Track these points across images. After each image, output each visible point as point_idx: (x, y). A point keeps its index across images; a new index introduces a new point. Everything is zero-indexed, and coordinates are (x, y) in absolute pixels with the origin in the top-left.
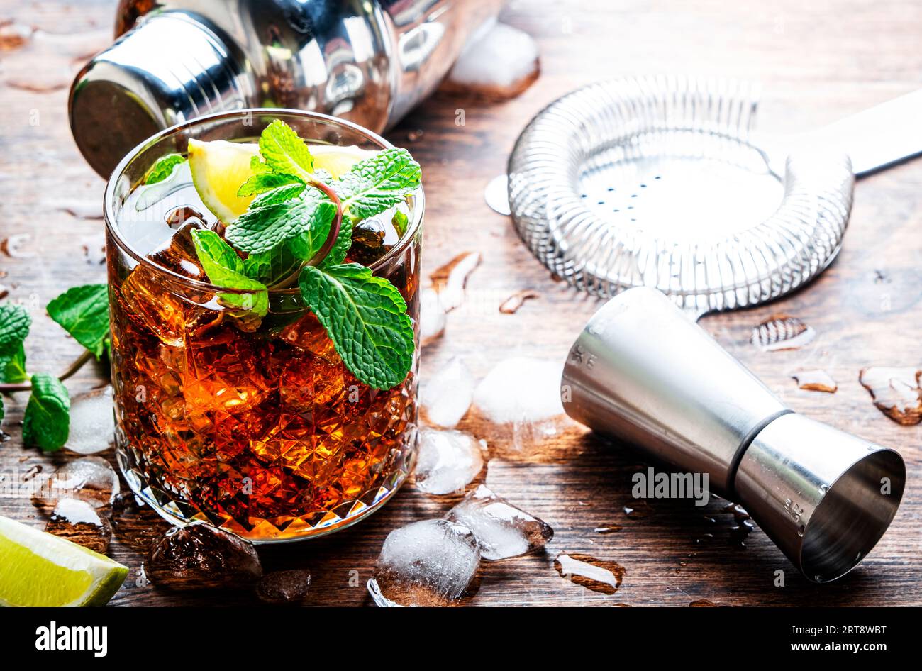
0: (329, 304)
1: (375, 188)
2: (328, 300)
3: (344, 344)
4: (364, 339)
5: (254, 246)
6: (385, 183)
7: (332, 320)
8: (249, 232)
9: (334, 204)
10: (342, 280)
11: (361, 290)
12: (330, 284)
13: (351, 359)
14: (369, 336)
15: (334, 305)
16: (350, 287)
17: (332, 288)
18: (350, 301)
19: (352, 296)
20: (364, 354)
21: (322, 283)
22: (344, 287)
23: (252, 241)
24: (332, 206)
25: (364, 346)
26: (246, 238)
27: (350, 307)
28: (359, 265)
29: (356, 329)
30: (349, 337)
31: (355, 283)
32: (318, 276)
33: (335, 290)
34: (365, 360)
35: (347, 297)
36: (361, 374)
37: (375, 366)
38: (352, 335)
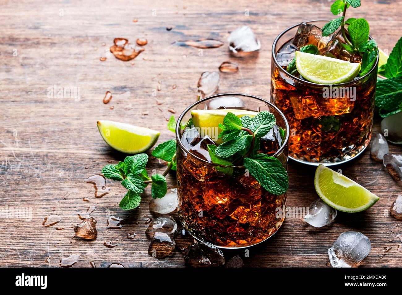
0: (255, 170)
1: (262, 125)
2: (255, 169)
3: (264, 183)
4: (270, 179)
5: (227, 154)
6: (264, 122)
7: (258, 175)
8: (223, 150)
9: (252, 135)
10: (258, 160)
11: (265, 163)
12: (255, 163)
13: (267, 187)
14: (272, 178)
15: (257, 170)
16: (261, 163)
17: (255, 164)
18: (262, 167)
19: (262, 165)
20: (271, 184)
21: (251, 163)
22: (259, 163)
23: (225, 153)
24: (251, 136)
25: (271, 181)
26: (223, 152)
27: (263, 169)
28: (263, 154)
29: (267, 176)
30: (265, 180)
31: (263, 161)
32: (250, 161)
33: (256, 165)
34: (272, 186)
35: (261, 166)
36: (272, 191)
37: (276, 187)
38: (265, 179)
